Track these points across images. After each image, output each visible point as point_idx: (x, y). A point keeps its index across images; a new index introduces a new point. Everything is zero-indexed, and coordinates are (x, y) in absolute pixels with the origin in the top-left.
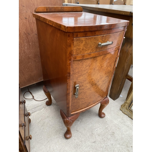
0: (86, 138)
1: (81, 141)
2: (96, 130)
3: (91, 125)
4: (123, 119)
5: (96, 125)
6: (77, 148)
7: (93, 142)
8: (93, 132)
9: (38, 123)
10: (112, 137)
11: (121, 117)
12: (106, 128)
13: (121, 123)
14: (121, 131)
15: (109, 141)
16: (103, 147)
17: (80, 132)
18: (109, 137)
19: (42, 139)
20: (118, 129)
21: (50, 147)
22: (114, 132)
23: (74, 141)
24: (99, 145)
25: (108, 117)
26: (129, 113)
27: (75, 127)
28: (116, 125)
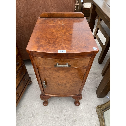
0: (55, 112)
1: (51, 112)
2: (66, 111)
3: (64, 106)
4: (91, 116)
5: (68, 108)
6: (45, 114)
7: (57, 117)
8: (62, 111)
9: (36, 86)
10: (72, 122)
11: (92, 114)
12: (73, 114)
13: (88, 118)
14: (83, 123)
15: (68, 124)
16: (61, 125)
17: (54, 106)
18: (71, 121)
19: (32, 97)
20: (81, 121)
21: (33, 104)
22: (76, 121)
23: (47, 109)
24: (60, 121)
25: (81, 107)
26: (101, 115)
27: (54, 101)
28: (82, 117)
